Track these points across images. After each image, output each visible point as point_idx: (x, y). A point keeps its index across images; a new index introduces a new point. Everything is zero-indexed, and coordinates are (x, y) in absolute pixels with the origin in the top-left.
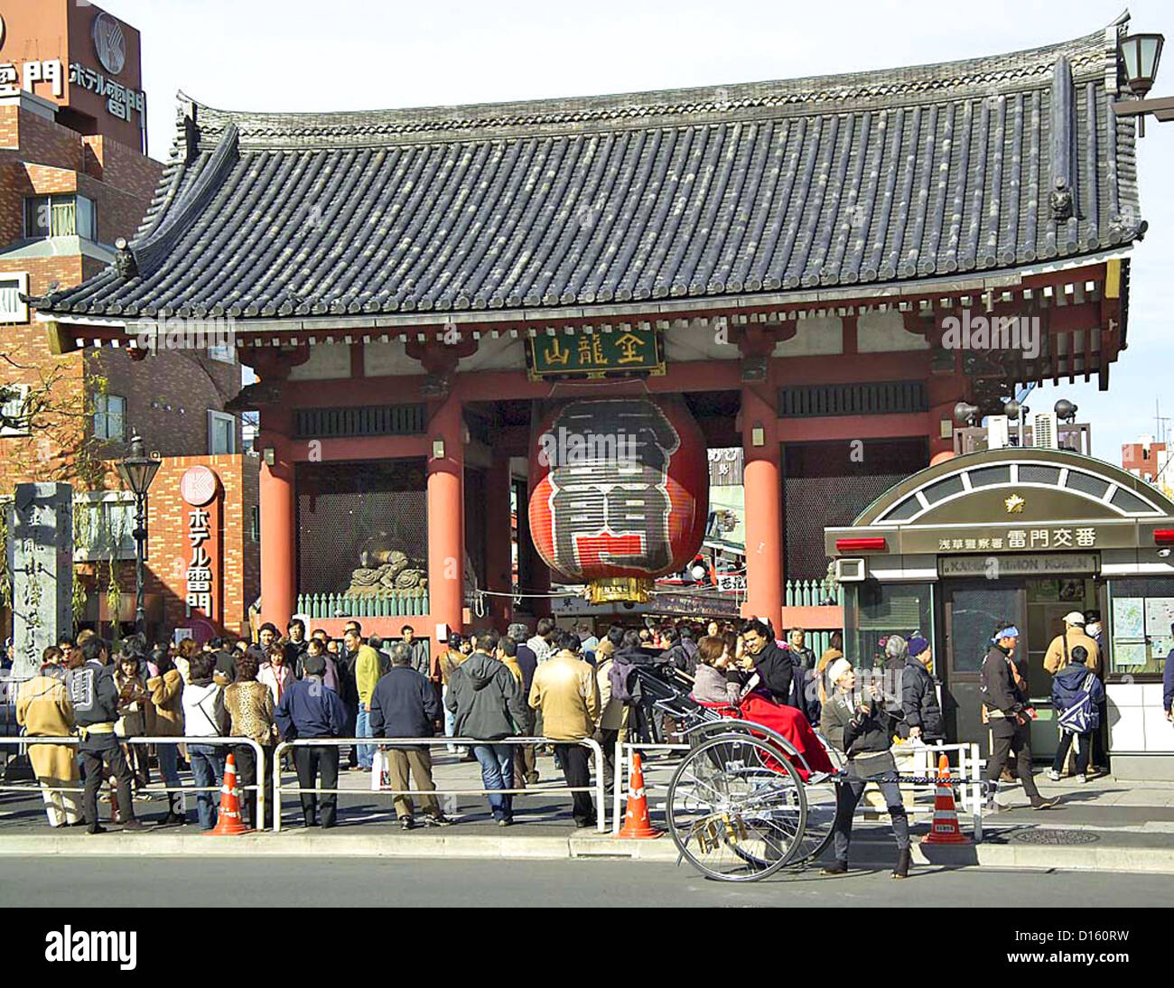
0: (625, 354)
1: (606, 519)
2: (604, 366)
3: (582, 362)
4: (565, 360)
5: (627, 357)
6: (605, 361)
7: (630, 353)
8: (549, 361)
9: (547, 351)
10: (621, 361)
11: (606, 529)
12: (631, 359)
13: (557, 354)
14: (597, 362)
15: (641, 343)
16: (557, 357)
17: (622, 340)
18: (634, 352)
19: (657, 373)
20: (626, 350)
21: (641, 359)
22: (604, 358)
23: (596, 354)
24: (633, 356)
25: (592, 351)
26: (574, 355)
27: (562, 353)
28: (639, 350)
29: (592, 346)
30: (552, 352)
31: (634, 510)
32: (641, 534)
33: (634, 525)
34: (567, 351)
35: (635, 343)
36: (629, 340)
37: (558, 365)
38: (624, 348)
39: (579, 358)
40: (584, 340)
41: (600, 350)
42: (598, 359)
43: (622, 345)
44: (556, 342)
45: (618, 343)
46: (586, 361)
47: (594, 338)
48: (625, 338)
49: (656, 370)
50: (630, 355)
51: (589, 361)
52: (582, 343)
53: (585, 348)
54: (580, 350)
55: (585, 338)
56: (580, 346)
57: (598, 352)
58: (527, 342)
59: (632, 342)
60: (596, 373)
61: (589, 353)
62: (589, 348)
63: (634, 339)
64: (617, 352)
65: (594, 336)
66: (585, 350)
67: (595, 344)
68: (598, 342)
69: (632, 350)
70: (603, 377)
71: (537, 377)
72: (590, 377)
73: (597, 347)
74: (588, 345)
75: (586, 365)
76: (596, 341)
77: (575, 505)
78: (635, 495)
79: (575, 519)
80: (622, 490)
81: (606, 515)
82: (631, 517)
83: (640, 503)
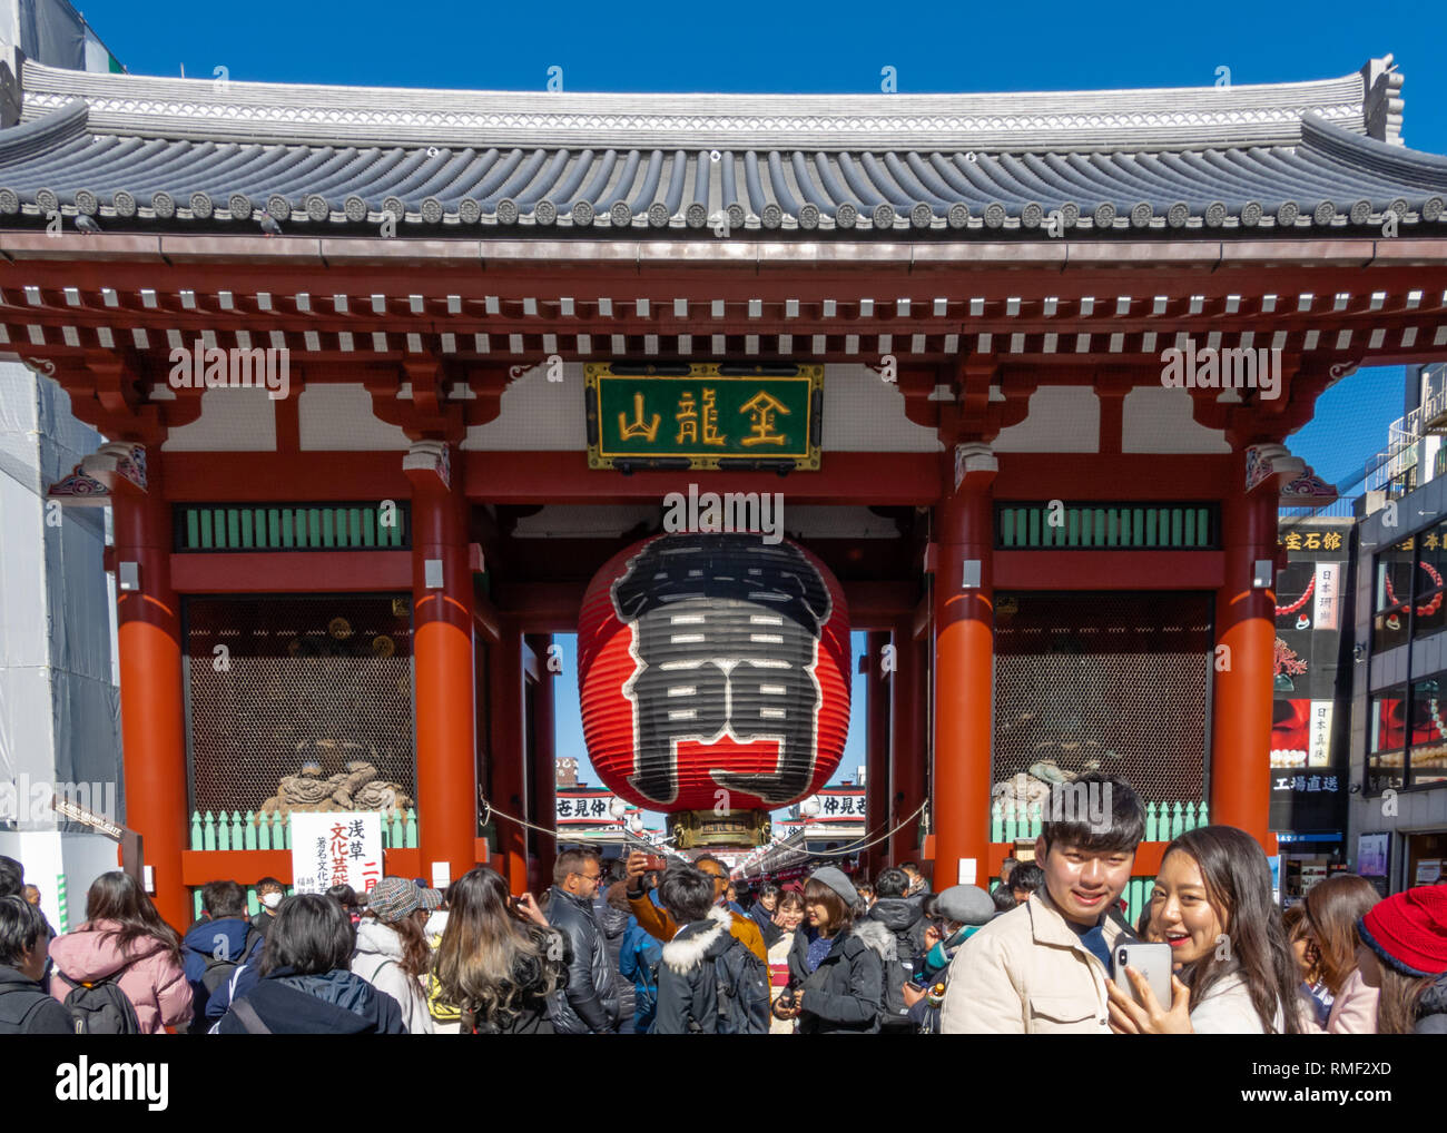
0: (755, 428)
1: (729, 715)
2: (713, 448)
3: (680, 439)
4: (651, 434)
5: (757, 434)
6: (720, 441)
7: (763, 427)
8: (626, 434)
9: (622, 418)
10: (747, 441)
11: (727, 731)
12: (763, 438)
13: (640, 422)
14: (707, 440)
15: (783, 410)
16: (639, 429)
17: (752, 404)
18: (769, 427)
19: (807, 465)
20: (758, 423)
21: (780, 439)
22: (718, 435)
23: (706, 427)
24: (768, 433)
25: (699, 421)
26: (669, 429)
27: (648, 421)
28: (781, 424)
29: (700, 414)
30: (631, 419)
31: (772, 702)
32: (780, 740)
34: (657, 419)
35: (774, 410)
36: (763, 404)
37: (638, 443)
38: (754, 418)
39: (677, 432)
40: (687, 399)
41: (714, 419)
42: (710, 435)
43: (751, 411)
44: (639, 399)
45: (744, 409)
46: (688, 438)
47: (705, 397)
48: (758, 399)
49: (806, 460)
50: (763, 430)
51: (694, 438)
52: (684, 404)
53: (690, 413)
54: (679, 416)
55: (688, 395)
56: (680, 410)
57: (710, 423)
58: (589, 393)
59: (768, 408)
60: (705, 462)
61: (694, 423)
62: (694, 414)
63: (773, 402)
64: (742, 425)
65: (706, 393)
66: (690, 418)
67: (706, 408)
68: (712, 405)
69: (768, 423)
70: (716, 467)
71: (603, 459)
72: (693, 467)
73: (710, 415)
74: (694, 409)
75: (688, 446)
76: (707, 403)
77: (673, 692)
78: (773, 676)
79: (675, 715)
80: (753, 668)
81: (729, 708)
82: (767, 713)
83: (780, 690)
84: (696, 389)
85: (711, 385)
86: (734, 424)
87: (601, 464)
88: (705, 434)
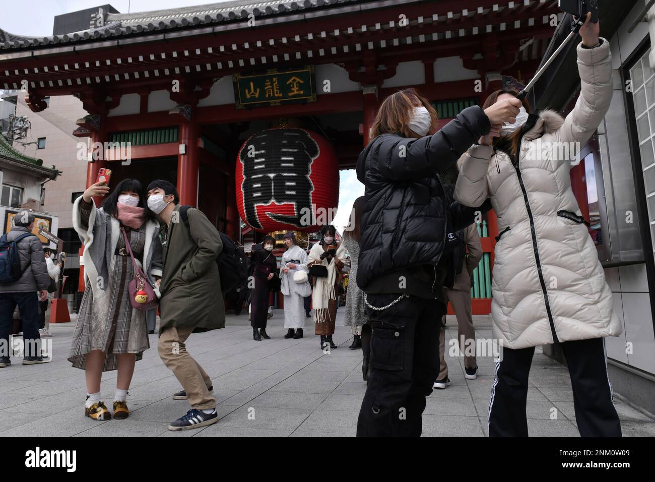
0: (293, 89)
1: (273, 194)
2: (278, 98)
3: (267, 96)
4: (257, 95)
5: (294, 91)
6: (281, 95)
7: (295, 89)
8: (248, 96)
9: (247, 91)
10: (290, 94)
11: (273, 200)
12: (296, 92)
13: (253, 91)
14: (276, 95)
15: (301, 82)
16: (253, 94)
17: (290, 81)
18: (297, 88)
19: (312, 100)
20: (293, 87)
21: (302, 92)
22: (280, 93)
23: (275, 91)
24: (297, 91)
25: (273, 89)
26: (263, 92)
27: (255, 90)
28: (301, 87)
29: (273, 86)
30: (250, 91)
31: (290, 188)
32: (294, 203)
33: (290, 198)
34: (258, 90)
35: (298, 82)
36: (294, 80)
37: (253, 99)
38: (292, 86)
39: (266, 94)
40: (268, 82)
41: (278, 88)
42: (277, 93)
43: (290, 83)
44: (252, 84)
45: (288, 83)
46: (269, 95)
47: (274, 81)
48: (292, 79)
49: (311, 99)
50: (295, 90)
51: (272, 95)
52: (267, 84)
53: (269, 87)
54: (266, 88)
55: (268, 80)
56: (266, 86)
57: (277, 89)
58: (235, 84)
59: (296, 82)
60: (275, 102)
61: (271, 90)
62: (271, 87)
63: (298, 80)
64: (288, 89)
65: (274, 79)
66: (269, 88)
67: (275, 84)
68: (276, 83)
69: (297, 87)
70: (279, 104)
71: (241, 106)
72: (272, 105)
73: (276, 86)
74: (271, 85)
75: (270, 98)
76: (275, 82)
77: (255, 186)
78: (290, 179)
79: (255, 195)
80: (282, 176)
81: (273, 191)
82: (288, 193)
83: (293, 184)
84: (271, 78)
85: (275, 76)
86: (285, 89)
87: (240, 107)
88: (275, 93)
